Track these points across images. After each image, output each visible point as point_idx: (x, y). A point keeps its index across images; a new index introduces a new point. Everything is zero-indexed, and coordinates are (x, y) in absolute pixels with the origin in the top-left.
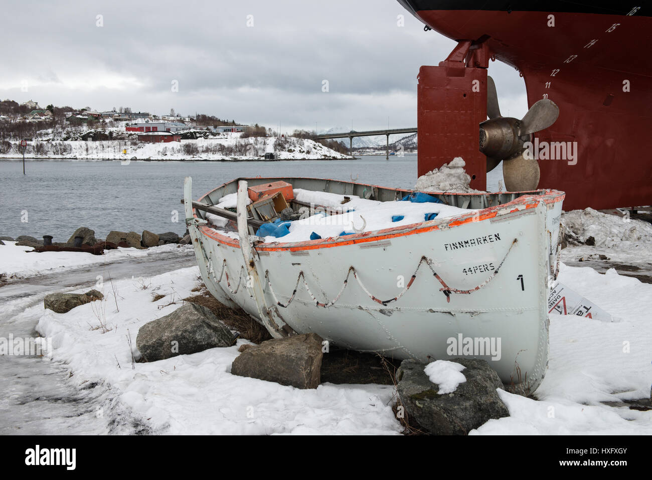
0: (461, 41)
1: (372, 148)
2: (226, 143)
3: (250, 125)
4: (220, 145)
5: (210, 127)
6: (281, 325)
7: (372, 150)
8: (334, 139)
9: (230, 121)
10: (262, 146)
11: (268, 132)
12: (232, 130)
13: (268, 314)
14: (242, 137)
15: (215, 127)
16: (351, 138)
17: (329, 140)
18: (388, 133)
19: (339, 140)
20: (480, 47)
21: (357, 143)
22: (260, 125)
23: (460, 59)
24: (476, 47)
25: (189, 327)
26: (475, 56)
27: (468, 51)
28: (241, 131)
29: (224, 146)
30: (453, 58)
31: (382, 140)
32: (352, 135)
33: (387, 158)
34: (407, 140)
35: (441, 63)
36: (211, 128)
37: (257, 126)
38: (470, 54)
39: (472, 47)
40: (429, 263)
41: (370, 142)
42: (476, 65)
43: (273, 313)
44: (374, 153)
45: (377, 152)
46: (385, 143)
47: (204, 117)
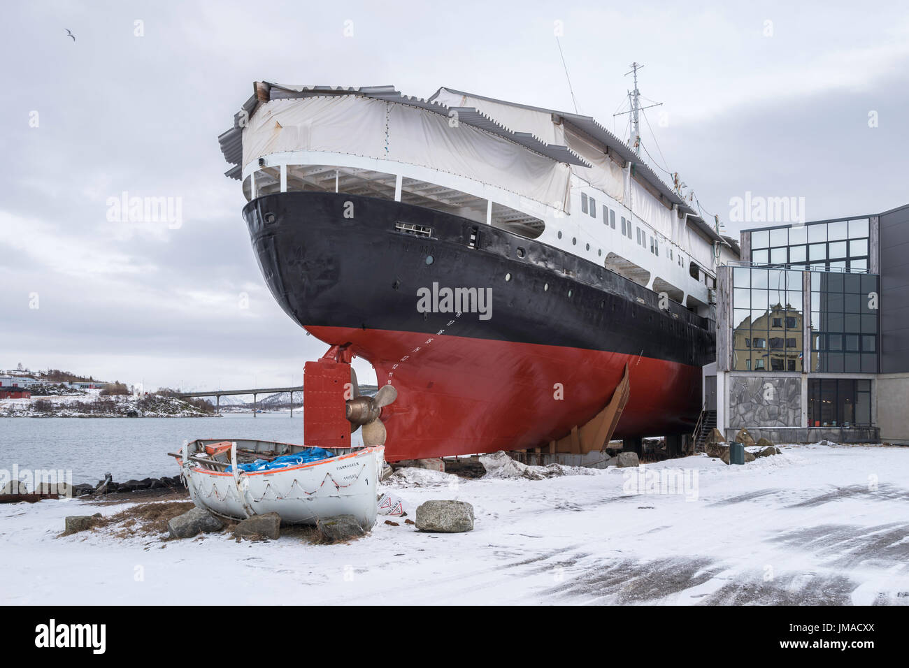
0: (333, 346)
1: (238, 406)
2: (85, 400)
3: (109, 382)
4: (78, 401)
5: (64, 383)
6: (252, 513)
7: (238, 408)
8: (200, 398)
9: (88, 377)
10: (125, 404)
11: (130, 389)
12: (90, 387)
13: (246, 508)
14: (101, 394)
15: (71, 383)
16: (218, 396)
17: (195, 398)
18: (255, 392)
19: (205, 399)
20: (346, 349)
21: (224, 401)
22: (121, 382)
23: (332, 357)
24: (343, 349)
25: (202, 517)
26: (343, 355)
27: (338, 351)
28: (100, 388)
29: (82, 404)
30: (328, 356)
31: (249, 399)
32: (218, 394)
33: (255, 416)
34: (273, 398)
35: (319, 360)
36: (66, 384)
37: (117, 382)
38: (339, 353)
39: (341, 349)
40: (330, 476)
41: (236, 400)
42: (343, 361)
43: (249, 507)
44: (240, 411)
45: (242, 410)
46: (253, 401)
47: (57, 372)
